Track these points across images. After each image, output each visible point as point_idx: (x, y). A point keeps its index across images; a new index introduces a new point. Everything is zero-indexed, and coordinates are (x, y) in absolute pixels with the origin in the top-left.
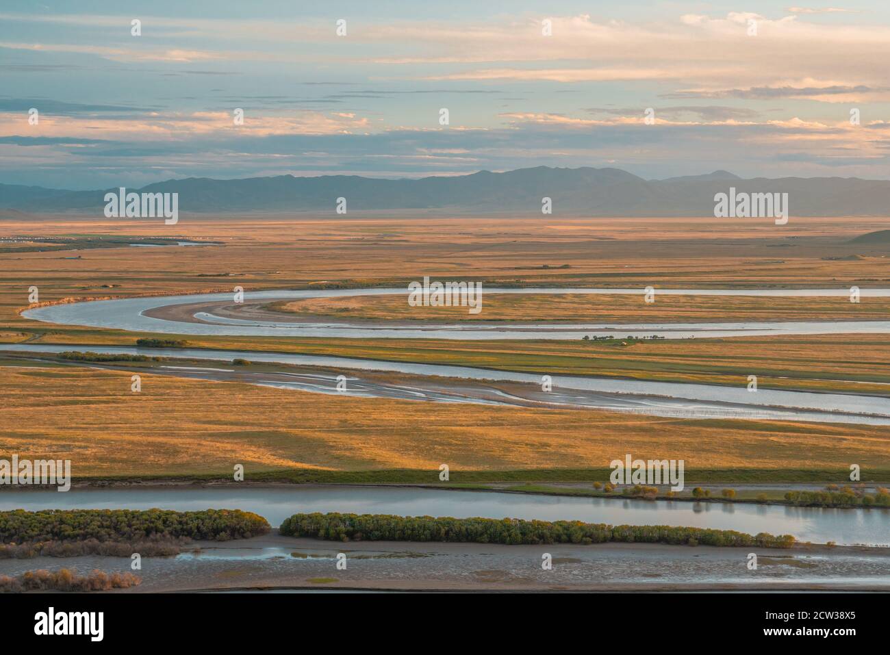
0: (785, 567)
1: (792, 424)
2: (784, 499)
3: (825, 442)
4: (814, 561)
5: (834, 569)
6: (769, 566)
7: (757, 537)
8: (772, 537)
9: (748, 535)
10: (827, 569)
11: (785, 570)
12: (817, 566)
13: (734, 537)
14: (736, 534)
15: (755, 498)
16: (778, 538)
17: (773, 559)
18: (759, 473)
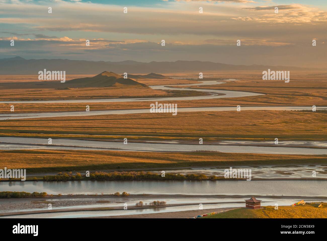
0: (43, 204)
1: (46, 151)
2: (43, 179)
3: (57, 157)
4: (54, 201)
5: (61, 204)
6: (37, 204)
7: (33, 194)
8: (38, 193)
9: (29, 193)
10: (59, 204)
11: (43, 206)
12: (55, 203)
13: (24, 194)
14: (25, 193)
15: (32, 179)
16: (40, 193)
17: (39, 201)
18: (33, 170)
